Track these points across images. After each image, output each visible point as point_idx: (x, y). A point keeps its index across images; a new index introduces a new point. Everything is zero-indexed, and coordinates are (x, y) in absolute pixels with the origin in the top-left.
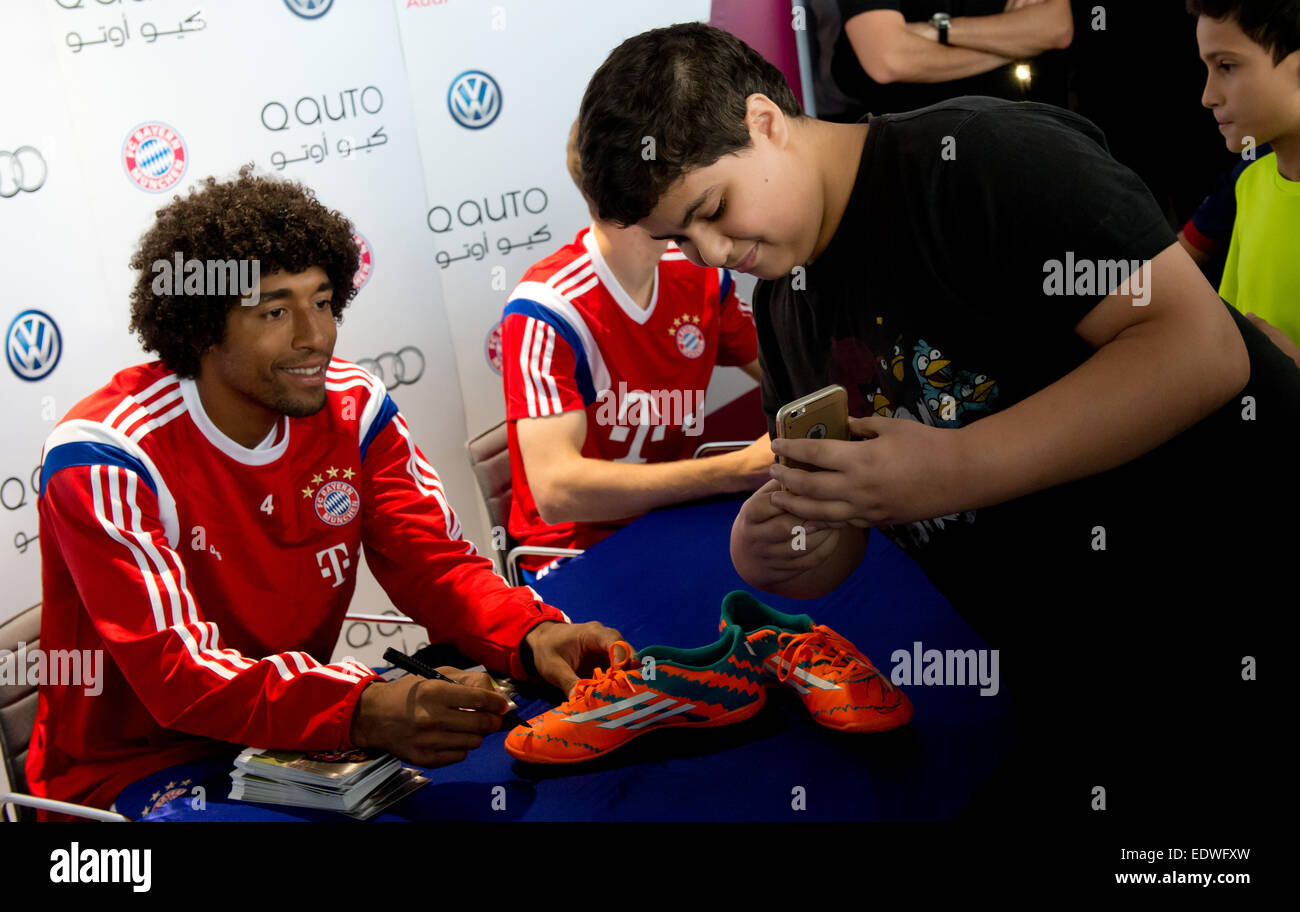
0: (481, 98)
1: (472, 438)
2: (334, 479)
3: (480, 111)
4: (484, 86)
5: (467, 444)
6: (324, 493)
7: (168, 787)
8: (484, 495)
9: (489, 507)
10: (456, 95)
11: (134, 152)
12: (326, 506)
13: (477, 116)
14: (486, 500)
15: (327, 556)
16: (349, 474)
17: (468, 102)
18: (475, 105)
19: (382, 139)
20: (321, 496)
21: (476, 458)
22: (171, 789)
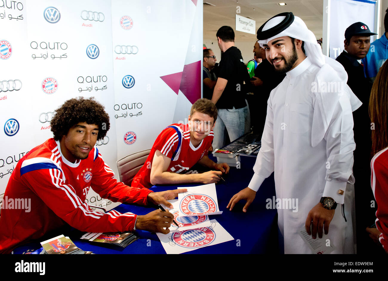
0: (130, 82)
1: (118, 161)
2: (87, 171)
3: (129, 84)
4: (131, 79)
5: (117, 162)
6: (85, 174)
7: (28, 251)
8: (119, 174)
9: (120, 178)
10: (124, 80)
11: (45, 84)
12: (86, 178)
13: (129, 85)
14: (120, 176)
15: (85, 190)
16: (91, 170)
17: (127, 82)
18: (128, 83)
19: (106, 88)
20: (85, 175)
21: (118, 166)
22: (28, 252)
